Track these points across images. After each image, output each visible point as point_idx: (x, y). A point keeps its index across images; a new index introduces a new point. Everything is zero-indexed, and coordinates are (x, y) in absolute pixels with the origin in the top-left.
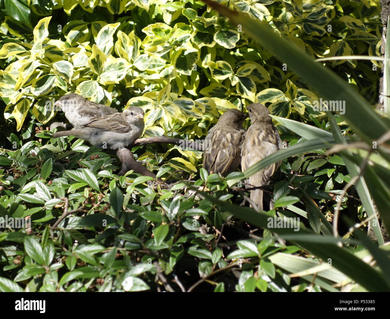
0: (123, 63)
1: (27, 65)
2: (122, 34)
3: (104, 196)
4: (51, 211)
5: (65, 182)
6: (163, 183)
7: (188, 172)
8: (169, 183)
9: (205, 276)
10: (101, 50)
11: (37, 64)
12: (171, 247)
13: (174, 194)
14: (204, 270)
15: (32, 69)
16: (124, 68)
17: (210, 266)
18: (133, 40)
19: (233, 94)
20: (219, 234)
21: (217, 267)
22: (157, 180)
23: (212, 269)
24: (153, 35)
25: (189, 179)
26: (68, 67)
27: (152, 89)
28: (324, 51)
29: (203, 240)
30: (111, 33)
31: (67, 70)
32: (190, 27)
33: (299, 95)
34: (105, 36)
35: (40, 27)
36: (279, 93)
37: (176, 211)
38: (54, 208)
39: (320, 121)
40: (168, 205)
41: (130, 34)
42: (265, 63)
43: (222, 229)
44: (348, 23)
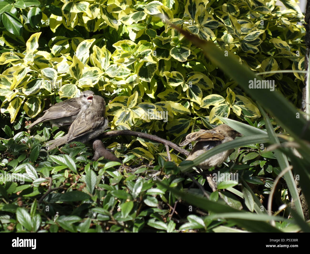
0: (97, 71)
1: (21, 70)
2: (97, 47)
3: (80, 177)
4: (37, 188)
5: (49, 165)
6: (128, 167)
7: (148, 159)
8: (133, 168)
10: (79, 59)
11: (28, 70)
12: (134, 220)
13: (137, 177)
15: (25, 74)
16: (98, 75)
18: (105, 53)
19: (183, 98)
20: (172, 210)
22: (123, 165)
24: (122, 49)
25: (149, 165)
26: (52, 72)
27: (120, 92)
28: (257, 66)
29: (159, 215)
30: (88, 47)
31: (52, 75)
32: (151, 44)
33: (236, 100)
34: (83, 50)
35: (32, 40)
36: (221, 98)
37: (139, 190)
38: (40, 186)
39: (253, 121)
40: (132, 185)
41: (102, 48)
42: (209, 74)
43: (175, 206)
44: (276, 44)
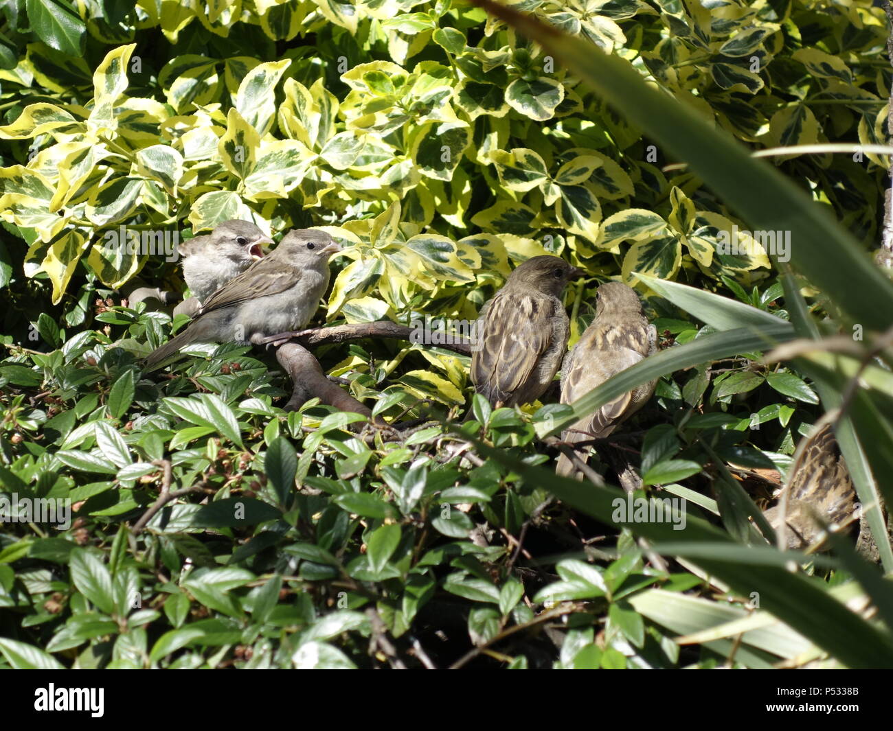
0: (297, 151)
1: (78, 155)
2: (295, 85)
3: (252, 458)
4: (130, 491)
5: (163, 424)
6: (387, 427)
7: (445, 404)
8: (401, 429)
9: (484, 641)
10: (246, 120)
11: (101, 152)
12: (405, 576)
13: (413, 455)
14: (481, 628)
15: (90, 165)
16: (299, 162)
17: (495, 618)
18: (320, 101)
19: (546, 225)
20: (515, 547)
21: (511, 621)
22: (373, 422)
23: (500, 626)
24: (366, 87)
25: (448, 419)
26: (170, 159)
27: (364, 213)
28: (757, 129)
29: (478, 560)
30: (269, 84)
31: (169, 166)
32: (450, 72)
33: (698, 223)
34: (256, 91)
35: (109, 67)
36: (654, 220)
37: (417, 492)
38: (138, 484)
39: (748, 287)
40: (398, 478)
41: (313, 87)
42: (621, 155)
43: (522, 534)
44: (813, 65)
